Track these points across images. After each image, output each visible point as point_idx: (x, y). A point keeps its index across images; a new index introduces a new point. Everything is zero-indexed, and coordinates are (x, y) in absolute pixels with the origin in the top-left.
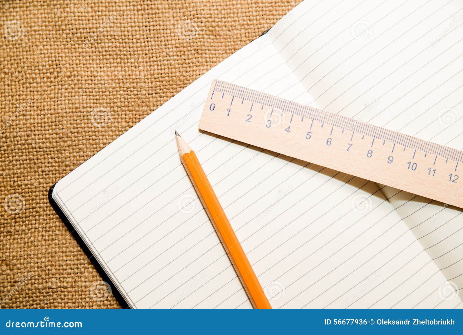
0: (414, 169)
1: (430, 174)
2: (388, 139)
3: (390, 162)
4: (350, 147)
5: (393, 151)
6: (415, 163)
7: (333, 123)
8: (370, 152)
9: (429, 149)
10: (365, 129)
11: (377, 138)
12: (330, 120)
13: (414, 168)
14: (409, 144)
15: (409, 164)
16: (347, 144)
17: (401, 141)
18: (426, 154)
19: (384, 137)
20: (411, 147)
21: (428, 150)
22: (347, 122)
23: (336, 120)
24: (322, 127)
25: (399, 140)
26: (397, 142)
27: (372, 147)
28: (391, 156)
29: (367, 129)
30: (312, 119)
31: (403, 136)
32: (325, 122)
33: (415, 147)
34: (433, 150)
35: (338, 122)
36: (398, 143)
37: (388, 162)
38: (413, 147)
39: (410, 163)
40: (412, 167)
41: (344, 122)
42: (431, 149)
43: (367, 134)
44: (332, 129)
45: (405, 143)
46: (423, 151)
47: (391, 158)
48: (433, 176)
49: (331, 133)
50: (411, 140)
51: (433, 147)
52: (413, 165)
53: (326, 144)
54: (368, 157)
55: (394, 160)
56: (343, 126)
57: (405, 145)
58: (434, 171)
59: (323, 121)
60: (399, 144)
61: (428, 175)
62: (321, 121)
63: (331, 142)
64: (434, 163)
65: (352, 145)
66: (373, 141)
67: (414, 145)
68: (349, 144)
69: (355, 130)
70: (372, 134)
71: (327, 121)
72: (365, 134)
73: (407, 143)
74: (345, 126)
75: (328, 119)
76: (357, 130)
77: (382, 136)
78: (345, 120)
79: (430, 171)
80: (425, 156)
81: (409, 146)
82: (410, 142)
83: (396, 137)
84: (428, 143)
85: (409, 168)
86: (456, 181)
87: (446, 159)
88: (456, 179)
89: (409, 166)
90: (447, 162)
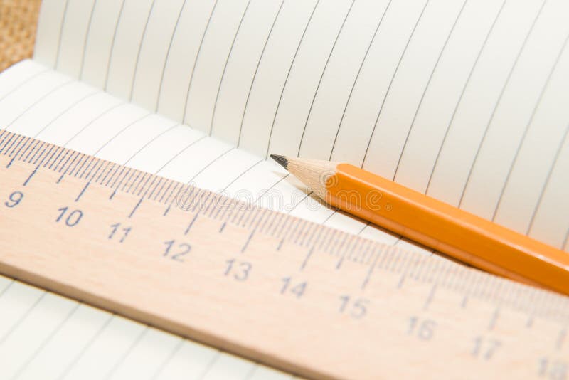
0: (71, 223)
1: (113, 238)
5: (27, 182)
6: (79, 211)
9: (124, 182)
13: (72, 221)
15: (62, 211)
17: (57, 162)
18: (114, 193)
21: (122, 186)
25: (52, 160)
26: (44, 163)
28: (19, 192)
31: (65, 152)
33: (90, 178)
34: (135, 185)
36: (47, 167)
38: (85, 175)
39: (65, 209)
40: (69, 218)
42: (131, 182)
45: (67, 166)
46: (110, 185)
47: (16, 197)
48: (121, 241)
50: (82, 162)
52: (72, 214)
55: (22, 201)
57: (63, 170)
58: (125, 232)
61: (107, 240)
64: (133, 213)
73: (72, 167)
79: (114, 231)
80: (112, 196)
81: (74, 173)
82: (80, 165)
83: (45, 154)
85: (59, 220)
86: (181, 257)
87: (167, 208)
88: (183, 254)
89: (61, 216)
90: (167, 214)
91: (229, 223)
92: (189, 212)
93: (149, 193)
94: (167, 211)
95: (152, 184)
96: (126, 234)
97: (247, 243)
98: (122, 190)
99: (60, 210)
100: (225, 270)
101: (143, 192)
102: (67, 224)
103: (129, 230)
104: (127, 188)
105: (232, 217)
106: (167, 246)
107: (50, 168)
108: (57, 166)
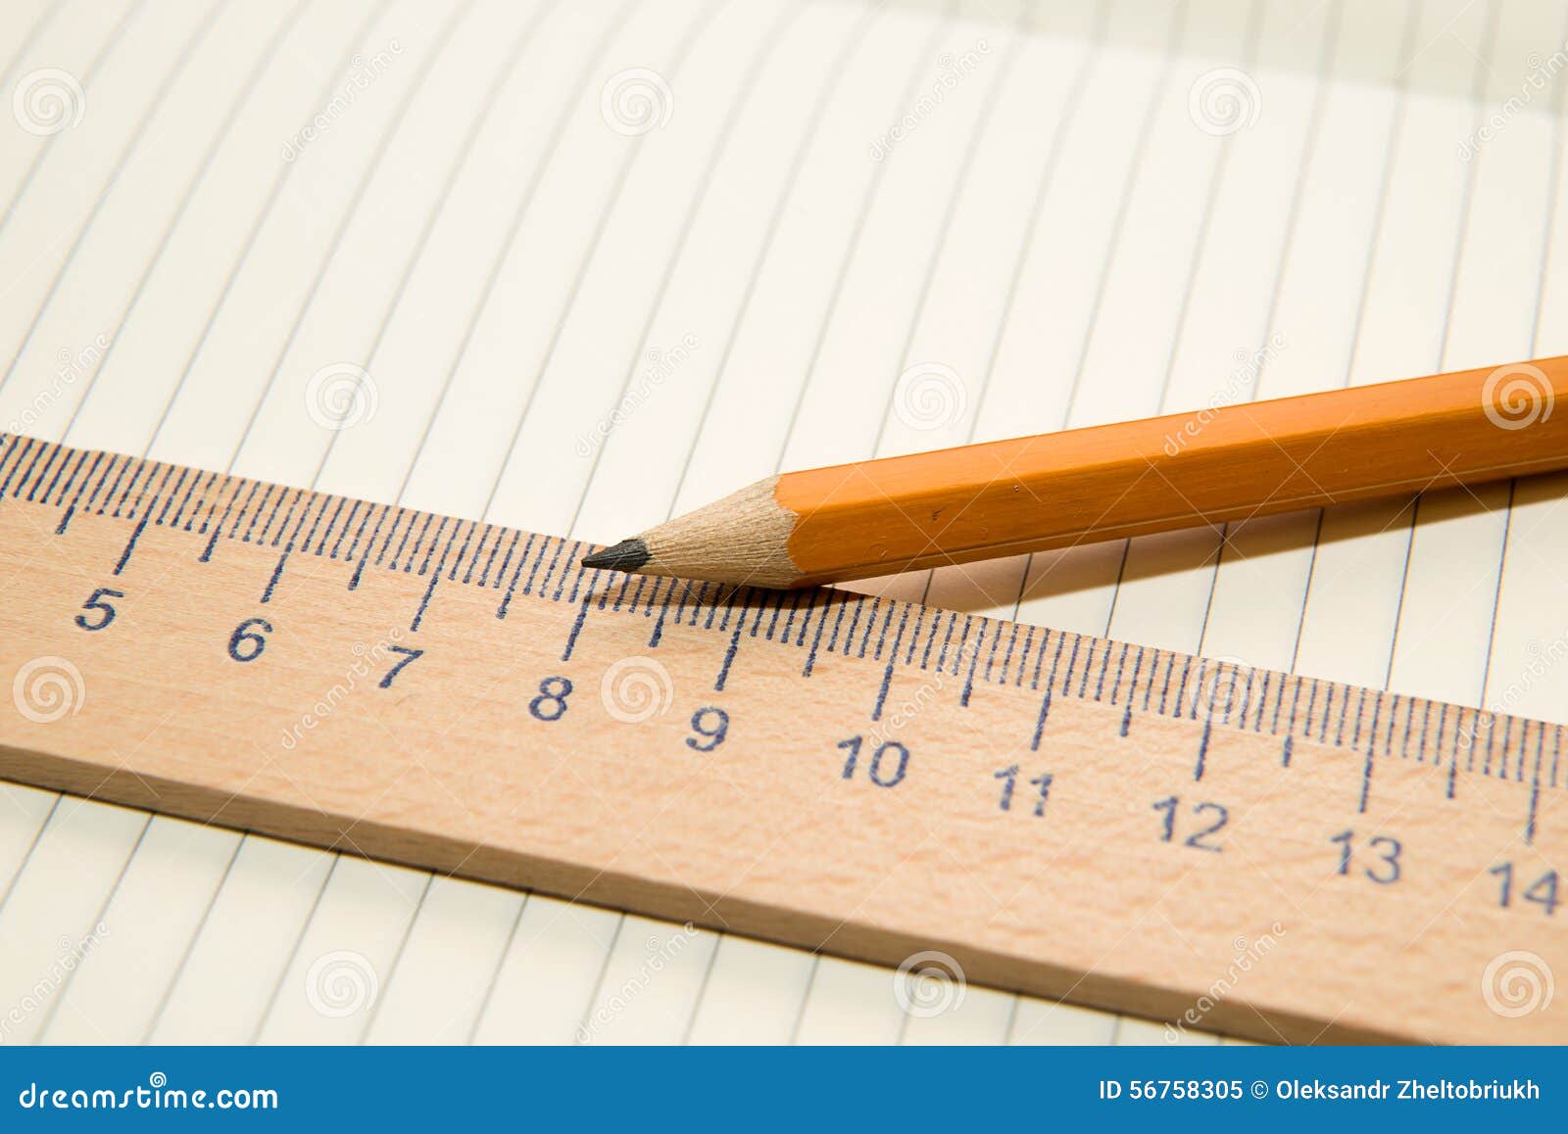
0: (886, 776)
1: (1014, 802)
3: (704, 741)
4: (408, 660)
5: (722, 680)
6: (897, 745)
8: (555, 689)
9: (984, 655)
10: (515, 560)
12: (262, 521)
14: (844, 634)
17: (783, 619)
18: (969, 687)
21: (981, 667)
23: (311, 518)
24: (206, 559)
26: (749, 625)
27: (565, 658)
28: (712, 709)
30: (138, 517)
32: (225, 530)
33: (887, 653)
34: (1016, 662)
35: (322, 527)
36: (761, 633)
38: (871, 648)
40: (875, 767)
42: (1001, 655)
43: (537, 587)
48: (1040, 813)
49: (269, 592)
50: (850, 613)
51: (1019, 648)
55: (731, 731)
56: (358, 553)
57: (808, 642)
58: (1039, 788)
59: (211, 529)
61: (1003, 812)
62: (196, 526)
64: (1038, 738)
65: (417, 653)
66: (579, 625)
67: (875, 638)
69: (448, 568)
70: (568, 585)
72: (520, 587)
73: (828, 630)
74: (374, 554)
76: (463, 568)
79: (1010, 786)
80: (965, 696)
81: (840, 643)
85: (848, 772)
86: (1211, 839)
87: (1121, 717)
88: (1213, 830)
89: (852, 759)
90: (1131, 729)
91: (1299, 740)
92: (1185, 719)
93: (1061, 677)
94: (1127, 722)
95: (1058, 654)
96: (1045, 794)
97: (1366, 788)
98: (987, 677)
99: (842, 745)
100: (1336, 863)
101: (1043, 681)
102: (876, 781)
103: (1047, 782)
104: (996, 672)
105: (1300, 725)
106: (1163, 813)
107: (770, 635)
108: (787, 630)
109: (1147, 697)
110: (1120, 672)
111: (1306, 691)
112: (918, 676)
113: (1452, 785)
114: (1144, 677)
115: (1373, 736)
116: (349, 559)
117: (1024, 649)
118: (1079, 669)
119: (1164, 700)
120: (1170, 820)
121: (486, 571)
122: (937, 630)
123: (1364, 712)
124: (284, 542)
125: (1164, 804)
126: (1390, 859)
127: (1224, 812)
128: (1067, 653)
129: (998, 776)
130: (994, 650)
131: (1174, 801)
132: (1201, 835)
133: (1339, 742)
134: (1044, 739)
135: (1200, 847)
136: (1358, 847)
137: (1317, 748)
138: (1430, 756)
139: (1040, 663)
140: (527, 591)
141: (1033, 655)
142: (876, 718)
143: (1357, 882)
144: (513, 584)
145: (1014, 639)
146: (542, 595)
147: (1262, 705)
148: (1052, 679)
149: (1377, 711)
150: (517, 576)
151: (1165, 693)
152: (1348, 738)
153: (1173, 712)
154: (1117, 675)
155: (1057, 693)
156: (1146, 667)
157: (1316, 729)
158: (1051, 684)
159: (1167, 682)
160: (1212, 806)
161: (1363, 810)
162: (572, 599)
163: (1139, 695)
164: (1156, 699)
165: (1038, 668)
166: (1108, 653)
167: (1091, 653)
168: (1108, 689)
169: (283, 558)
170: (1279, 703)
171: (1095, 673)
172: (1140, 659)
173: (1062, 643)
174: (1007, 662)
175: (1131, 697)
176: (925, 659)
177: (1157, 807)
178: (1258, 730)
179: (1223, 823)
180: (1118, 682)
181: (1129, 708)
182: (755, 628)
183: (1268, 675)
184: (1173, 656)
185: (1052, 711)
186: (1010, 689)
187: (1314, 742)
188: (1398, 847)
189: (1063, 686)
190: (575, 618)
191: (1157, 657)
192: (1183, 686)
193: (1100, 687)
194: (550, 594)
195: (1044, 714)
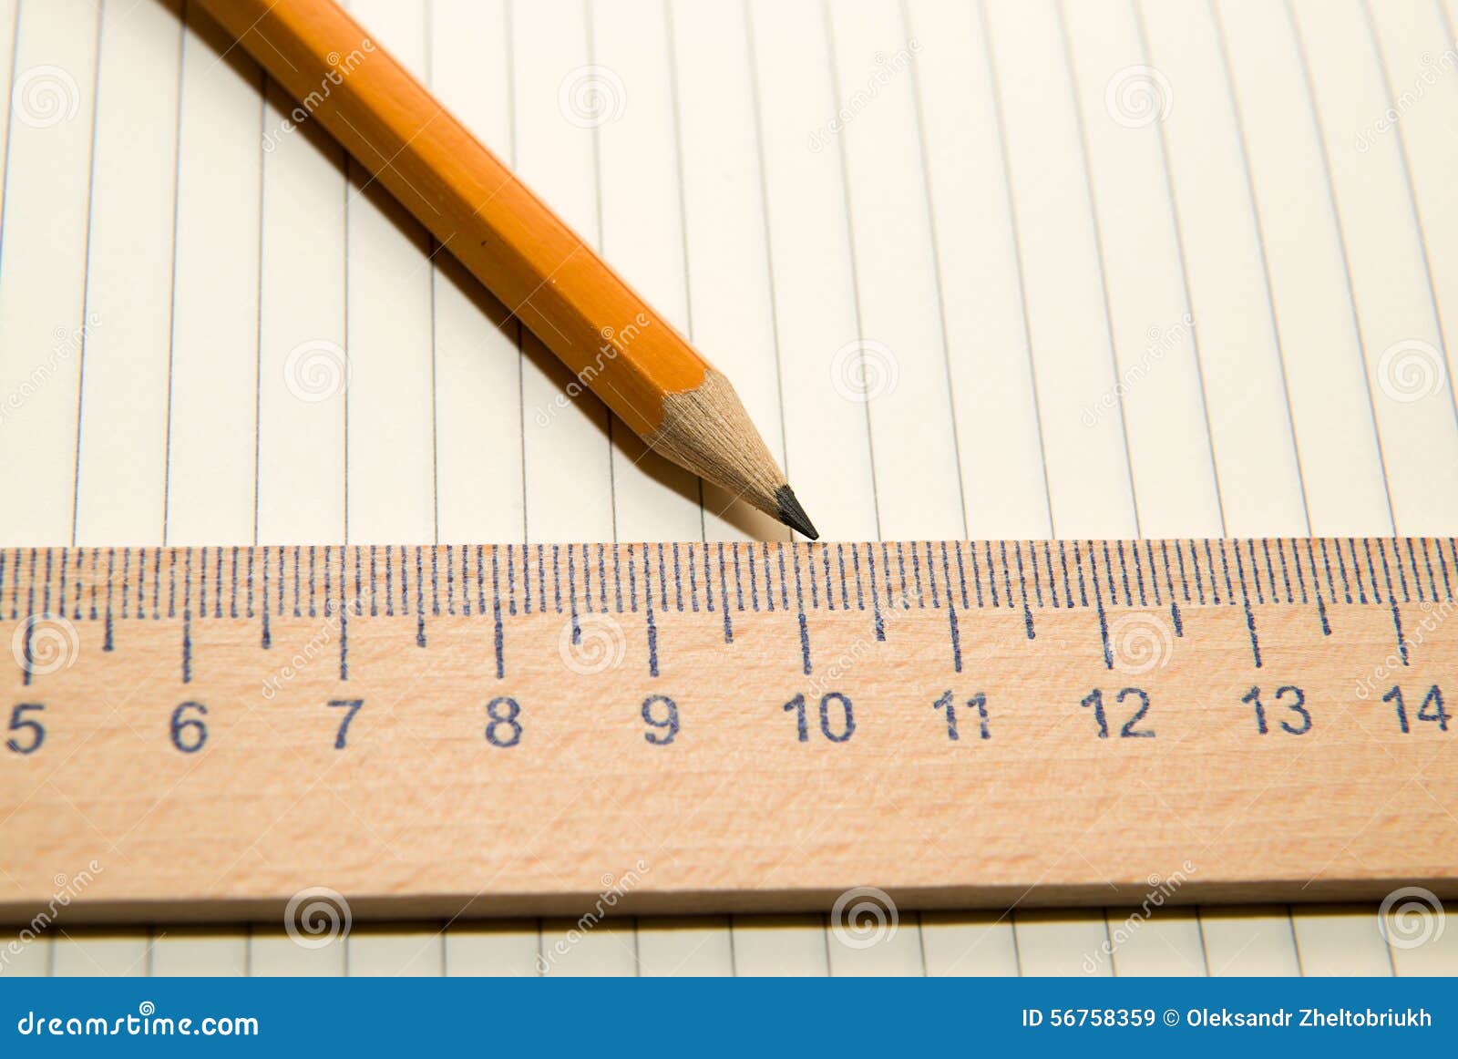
0: (838, 730)
1: (959, 731)
2: (596, 603)
3: (662, 733)
4: (351, 714)
5: (654, 664)
6: (834, 695)
7: (179, 599)
8: (503, 711)
9: (881, 582)
11: (513, 611)
12: (148, 592)
14: (747, 590)
15: (794, 712)
16: (323, 706)
17: (686, 586)
18: (879, 620)
19: (565, 593)
20: (763, 605)
21: (882, 596)
22: (273, 575)
23: (196, 578)
24: (108, 647)
25: (671, 583)
26: (657, 600)
27: (500, 675)
28: (656, 698)
29: (427, 577)
30: (22, 616)
31: (684, 554)
32: (116, 611)
33: (793, 601)
34: (911, 584)
35: (211, 585)
36: (672, 605)
37: (651, 738)
38: (777, 598)
39: (799, 700)
40: (825, 723)
41: (257, 576)
42: (895, 580)
43: (444, 606)
44: (187, 644)
45: (716, 591)
46: (854, 604)
47: (660, 712)
48: (985, 735)
49: (186, 670)
50: (744, 566)
51: (909, 568)
52: (824, 709)
53: (169, 747)
54: (497, 749)
55: (682, 717)
56: (257, 605)
57: (718, 604)
58: (976, 708)
59: (101, 612)
60: (680, 607)
61: (953, 743)
62: (86, 611)
63: (199, 724)
64: (958, 657)
65: (358, 704)
66: (499, 637)
67: (776, 587)
68: (335, 703)
69: (351, 603)
70: (473, 596)
71: (133, 601)
72: (428, 609)
73: (731, 588)
74: (273, 603)
75: (133, 589)
76: (365, 600)
77: (550, 595)
78: (258, 565)
79: (951, 714)
81: (748, 601)
82: (744, 575)
83: (640, 576)
84: (864, 555)
85: (803, 734)
86: (1139, 726)
87: (1022, 617)
88: (1140, 715)
89: (801, 720)
90: (1036, 628)
91: (1182, 606)
92: (1079, 608)
93: (956, 590)
94: (1029, 623)
95: (946, 566)
96: (984, 714)
97: (1255, 642)
99: (788, 707)
100: (1254, 723)
101: (943, 598)
102: (831, 737)
103: (982, 702)
105: (1178, 589)
106: (1092, 708)
108: (694, 597)
109: (1039, 592)
110: (1006, 572)
111: (1172, 554)
112: (830, 618)
113: (1325, 621)
114: (1028, 572)
115: (1244, 587)
116: (251, 615)
117: (913, 567)
118: (970, 578)
119: (1054, 593)
120: (1100, 714)
121: (389, 598)
122: (830, 565)
123: (1228, 564)
124: (180, 611)
125: (1090, 699)
126: (1297, 708)
127: (1143, 695)
128: (953, 561)
129: (936, 705)
130: (887, 575)
131: (1097, 693)
132: (1132, 723)
133: (1217, 600)
134: (964, 658)
135: (1135, 735)
136: (1267, 700)
137: (1200, 610)
138: (1298, 596)
139: (933, 579)
140: (436, 610)
141: (924, 572)
142: (807, 672)
143: (1277, 737)
144: (420, 606)
145: (901, 560)
146: (453, 613)
147: (1140, 577)
148: (949, 593)
149: (1239, 561)
150: (420, 598)
151: (1052, 585)
152: (1224, 595)
153: (1066, 604)
154: (1004, 576)
155: (958, 606)
156: (1027, 562)
157: (1194, 592)
158: (950, 599)
159: (1051, 572)
160: (1131, 690)
161: (1259, 665)
162: (483, 609)
163: (1031, 592)
164: (1047, 593)
165: (933, 585)
166: (989, 554)
167: (974, 558)
168: (1002, 592)
169: (186, 629)
170: (1154, 572)
171: (985, 579)
172: (1018, 553)
173: (945, 553)
174: (903, 585)
175: (1025, 596)
176: (829, 599)
177: (1084, 703)
178: (1145, 604)
179: (1146, 705)
180: (1008, 582)
181: (1026, 607)
182: (664, 602)
183: (1135, 545)
184: (1047, 544)
185: (960, 627)
186: (916, 611)
187: (1196, 604)
188: (1300, 693)
189: (961, 599)
190: (492, 630)
191: (1033, 549)
192: (1066, 574)
193: (994, 591)
194: (458, 608)
195: (955, 632)
